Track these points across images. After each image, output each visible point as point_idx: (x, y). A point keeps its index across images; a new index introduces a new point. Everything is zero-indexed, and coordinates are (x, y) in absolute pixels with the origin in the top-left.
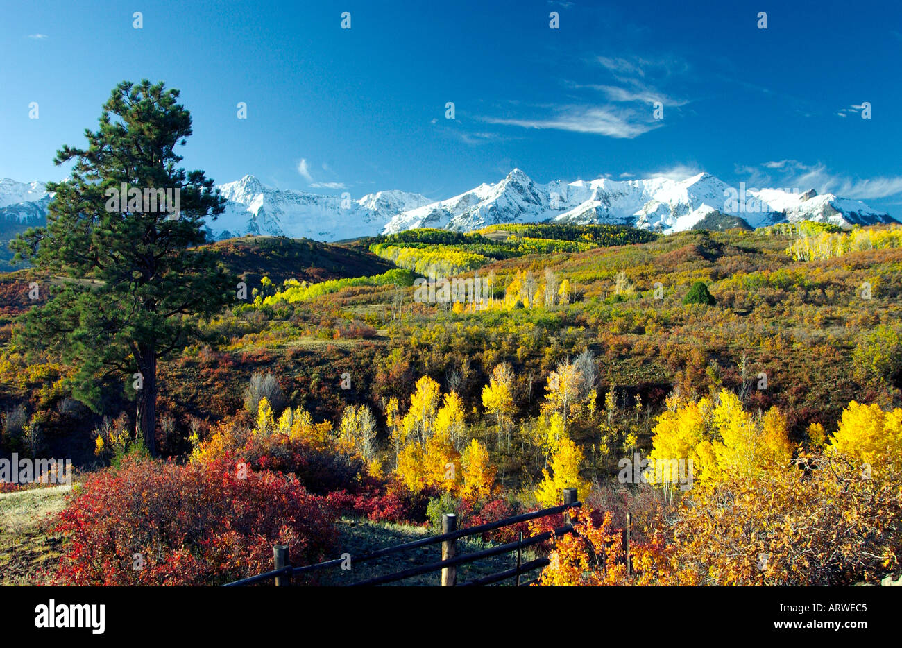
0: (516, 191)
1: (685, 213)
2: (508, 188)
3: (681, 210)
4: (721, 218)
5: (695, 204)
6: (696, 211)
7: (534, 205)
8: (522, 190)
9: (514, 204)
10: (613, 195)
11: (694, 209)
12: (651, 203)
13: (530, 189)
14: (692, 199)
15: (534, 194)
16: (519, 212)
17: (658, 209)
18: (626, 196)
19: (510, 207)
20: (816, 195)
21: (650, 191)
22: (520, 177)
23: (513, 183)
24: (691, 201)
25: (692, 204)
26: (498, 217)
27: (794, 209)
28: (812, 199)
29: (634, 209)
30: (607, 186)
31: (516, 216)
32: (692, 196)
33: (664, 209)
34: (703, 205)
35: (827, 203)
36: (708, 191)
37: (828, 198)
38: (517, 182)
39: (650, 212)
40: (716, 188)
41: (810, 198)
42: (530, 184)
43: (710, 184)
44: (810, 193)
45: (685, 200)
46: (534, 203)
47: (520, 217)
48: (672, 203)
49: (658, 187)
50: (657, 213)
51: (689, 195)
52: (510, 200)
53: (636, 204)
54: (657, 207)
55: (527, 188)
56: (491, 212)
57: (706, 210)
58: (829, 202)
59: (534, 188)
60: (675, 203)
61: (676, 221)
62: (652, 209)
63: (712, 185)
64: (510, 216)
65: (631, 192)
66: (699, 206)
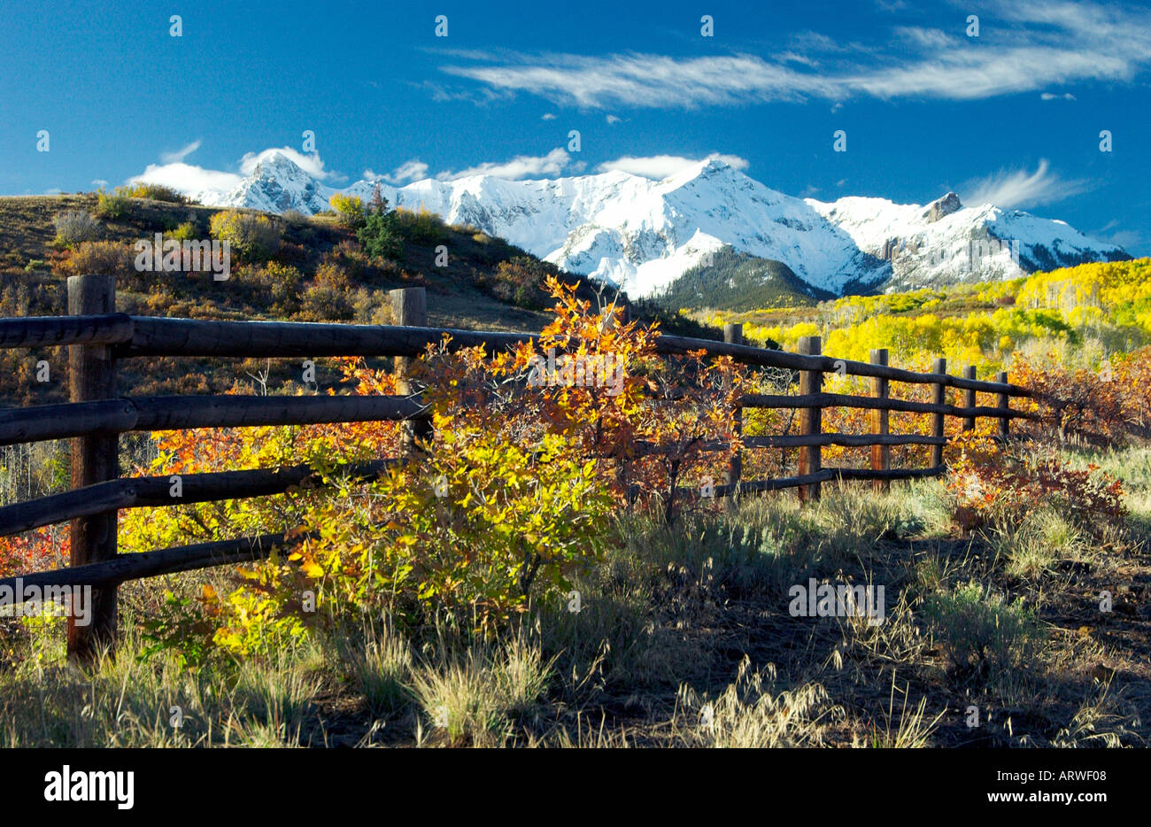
1: (658, 254)
2: (254, 198)
3: (646, 246)
4: (737, 265)
5: (680, 232)
6: (683, 249)
10: (504, 211)
11: (677, 244)
12: (583, 231)
13: (308, 199)
14: (675, 220)
17: (595, 244)
18: (534, 215)
20: (959, 207)
21: (590, 202)
23: (265, 185)
24: (671, 225)
25: (673, 231)
27: (908, 240)
28: (949, 217)
29: (548, 245)
30: (489, 192)
32: (674, 214)
33: (608, 244)
34: (698, 234)
35: (979, 226)
36: (718, 201)
37: (983, 214)
38: (274, 184)
39: (575, 252)
40: (738, 195)
41: (945, 214)
43: (724, 185)
44: (946, 203)
45: (658, 223)
48: (628, 229)
49: (608, 192)
50: (592, 255)
51: (667, 212)
53: (557, 234)
54: (593, 240)
55: (298, 198)
57: (704, 245)
58: (986, 223)
59: (316, 198)
60: (634, 229)
61: (635, 271)
62: (583, 245)
63: (728, 187)
65: (547, 204)
66: (690, 235)
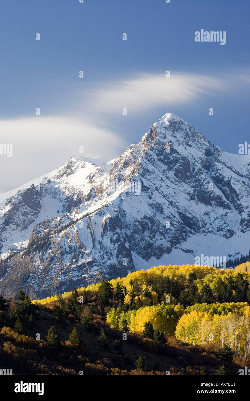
0: (171, 174)
7: (221, 211)
8: (188, 170)
9: (168, 210)
15: (219, 181)
16: (182, 231)
19: (159, 218)
22: (180, 136)
26: (127, 245)
31: (175, 241)
42: (208, 153)
46: (221, 204)
47: (185, 245)
52: (158, 198)
56: (109, 233)
64: (161, 241)
